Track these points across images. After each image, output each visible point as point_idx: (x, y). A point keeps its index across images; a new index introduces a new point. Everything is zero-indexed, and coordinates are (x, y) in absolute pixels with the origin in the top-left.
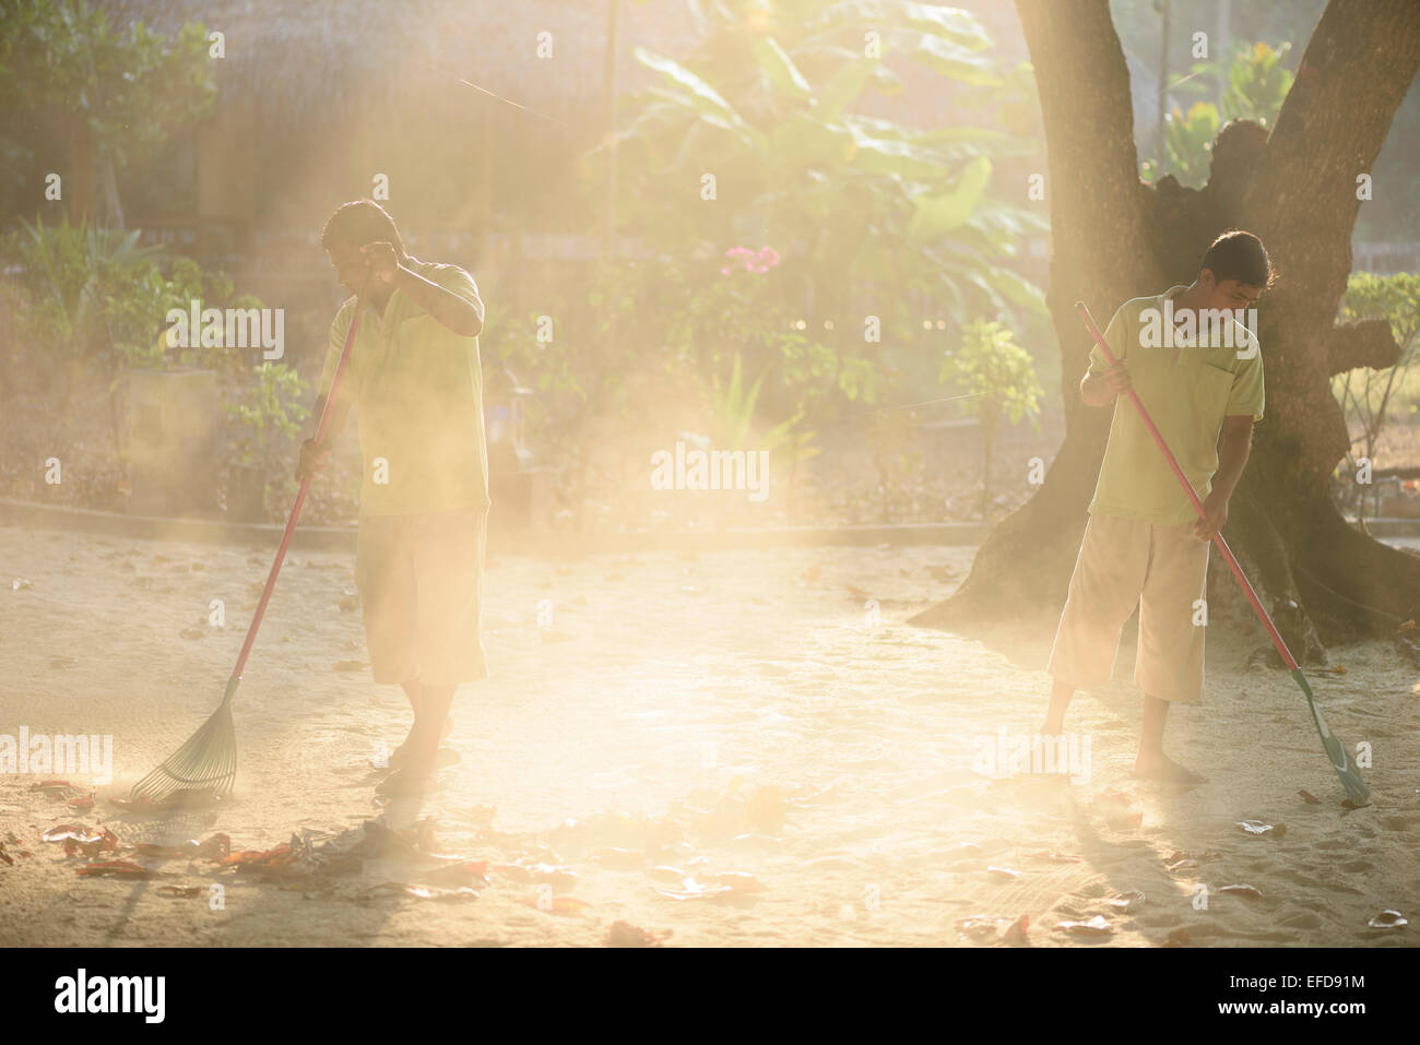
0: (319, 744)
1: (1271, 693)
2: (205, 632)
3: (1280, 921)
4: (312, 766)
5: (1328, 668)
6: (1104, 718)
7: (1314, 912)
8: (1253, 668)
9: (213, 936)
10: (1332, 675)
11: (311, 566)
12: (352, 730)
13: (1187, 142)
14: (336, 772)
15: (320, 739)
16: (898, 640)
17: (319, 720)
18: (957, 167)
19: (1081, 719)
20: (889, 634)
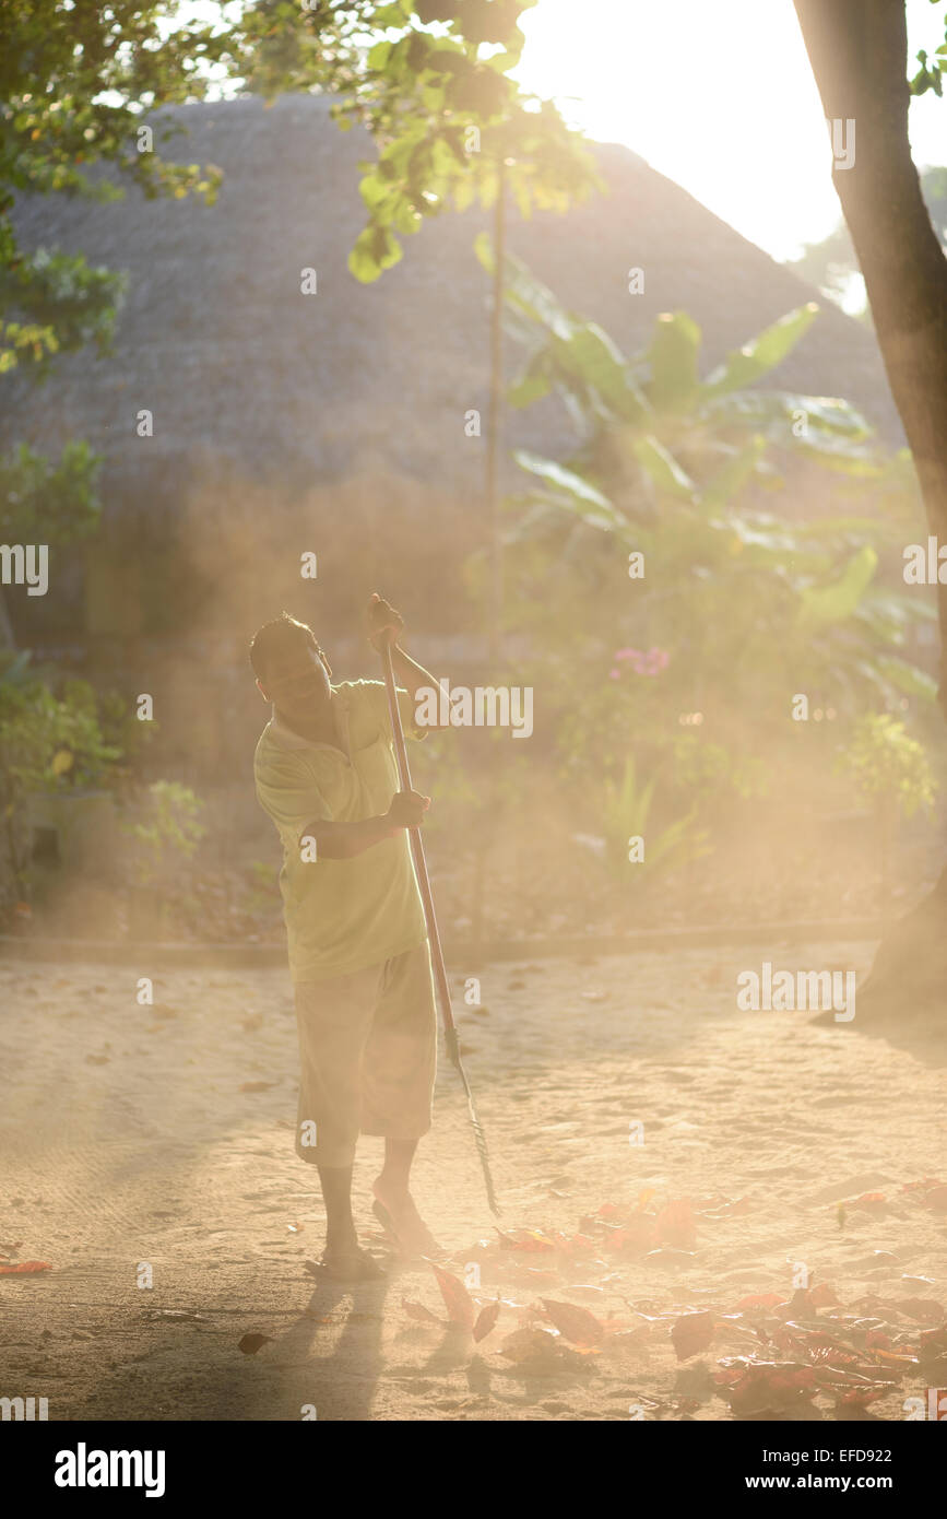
0: (230, 1168)
2: (109, 1057)
4: (222, 1193)
9: (133, 1371)
11: (213, 985)
12: (261, 1153)
14: (247, 1197)
15: (229, 1165)
16: (802, 1041)
17: (227, 1144)
18: (843, 559)
20: (792, 1036)
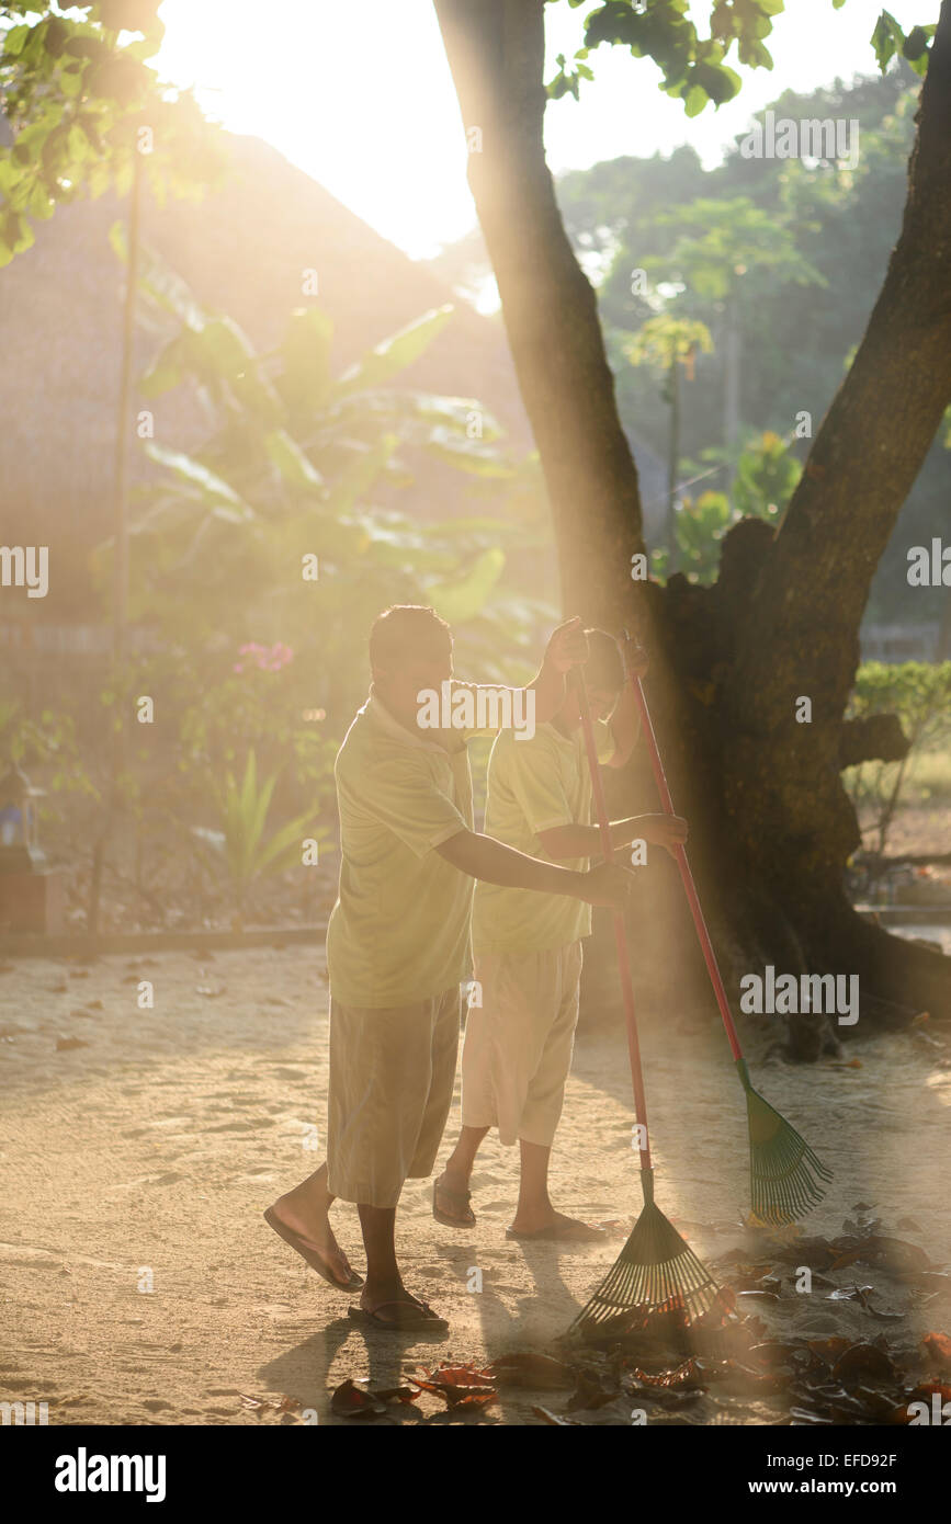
1: (787, 1089)
3: (798, 1327)
5: (843, 1062)
6: (623, 1118)
7: (830, 1316)
8: (769, 1064)
10: (847, 1069)
13: (697, 532)
18: (470, 558)
19: (599, 1120)
